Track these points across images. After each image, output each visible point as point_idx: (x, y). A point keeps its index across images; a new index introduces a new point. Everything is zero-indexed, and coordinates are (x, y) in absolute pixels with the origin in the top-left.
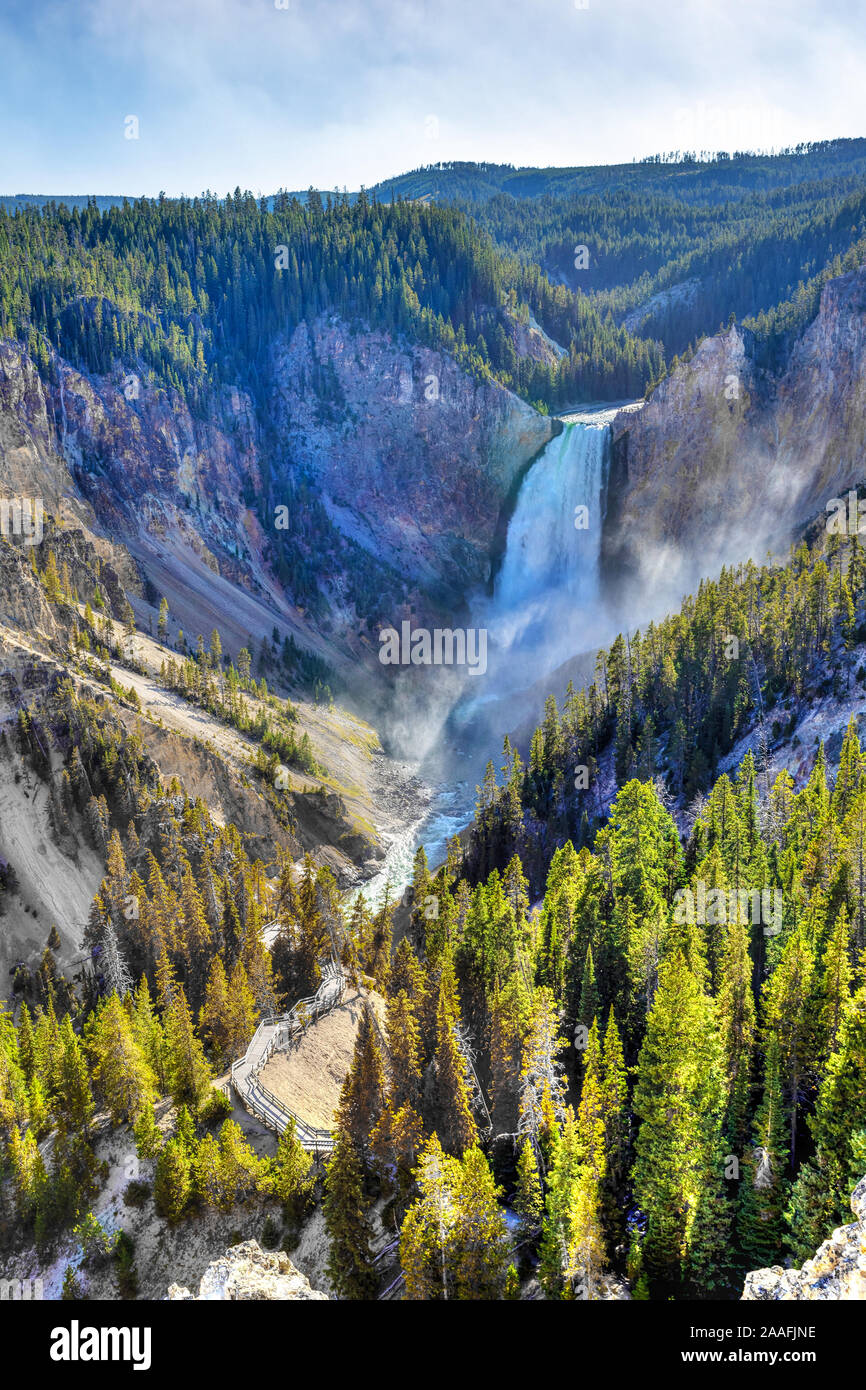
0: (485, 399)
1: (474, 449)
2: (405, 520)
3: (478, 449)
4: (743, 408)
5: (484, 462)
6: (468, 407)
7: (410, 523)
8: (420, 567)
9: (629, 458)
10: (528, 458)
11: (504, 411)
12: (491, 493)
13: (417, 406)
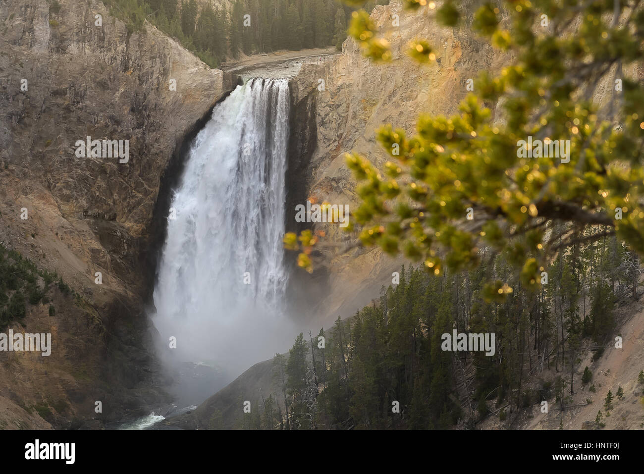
0: (140, 46)
1: (126, 110)
2: (42, 198)
3: (132, 110)
4: (454, 59)
5: (140, 126)
6: (119, 58)
7: (48, 202)
8: (60, 257)
9: (318, 120)
10: (194, 121)
11: (163, 63)
12: (149, 165)
13: (55, 56)
